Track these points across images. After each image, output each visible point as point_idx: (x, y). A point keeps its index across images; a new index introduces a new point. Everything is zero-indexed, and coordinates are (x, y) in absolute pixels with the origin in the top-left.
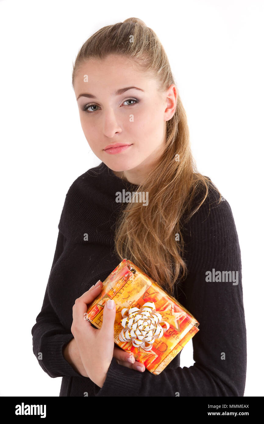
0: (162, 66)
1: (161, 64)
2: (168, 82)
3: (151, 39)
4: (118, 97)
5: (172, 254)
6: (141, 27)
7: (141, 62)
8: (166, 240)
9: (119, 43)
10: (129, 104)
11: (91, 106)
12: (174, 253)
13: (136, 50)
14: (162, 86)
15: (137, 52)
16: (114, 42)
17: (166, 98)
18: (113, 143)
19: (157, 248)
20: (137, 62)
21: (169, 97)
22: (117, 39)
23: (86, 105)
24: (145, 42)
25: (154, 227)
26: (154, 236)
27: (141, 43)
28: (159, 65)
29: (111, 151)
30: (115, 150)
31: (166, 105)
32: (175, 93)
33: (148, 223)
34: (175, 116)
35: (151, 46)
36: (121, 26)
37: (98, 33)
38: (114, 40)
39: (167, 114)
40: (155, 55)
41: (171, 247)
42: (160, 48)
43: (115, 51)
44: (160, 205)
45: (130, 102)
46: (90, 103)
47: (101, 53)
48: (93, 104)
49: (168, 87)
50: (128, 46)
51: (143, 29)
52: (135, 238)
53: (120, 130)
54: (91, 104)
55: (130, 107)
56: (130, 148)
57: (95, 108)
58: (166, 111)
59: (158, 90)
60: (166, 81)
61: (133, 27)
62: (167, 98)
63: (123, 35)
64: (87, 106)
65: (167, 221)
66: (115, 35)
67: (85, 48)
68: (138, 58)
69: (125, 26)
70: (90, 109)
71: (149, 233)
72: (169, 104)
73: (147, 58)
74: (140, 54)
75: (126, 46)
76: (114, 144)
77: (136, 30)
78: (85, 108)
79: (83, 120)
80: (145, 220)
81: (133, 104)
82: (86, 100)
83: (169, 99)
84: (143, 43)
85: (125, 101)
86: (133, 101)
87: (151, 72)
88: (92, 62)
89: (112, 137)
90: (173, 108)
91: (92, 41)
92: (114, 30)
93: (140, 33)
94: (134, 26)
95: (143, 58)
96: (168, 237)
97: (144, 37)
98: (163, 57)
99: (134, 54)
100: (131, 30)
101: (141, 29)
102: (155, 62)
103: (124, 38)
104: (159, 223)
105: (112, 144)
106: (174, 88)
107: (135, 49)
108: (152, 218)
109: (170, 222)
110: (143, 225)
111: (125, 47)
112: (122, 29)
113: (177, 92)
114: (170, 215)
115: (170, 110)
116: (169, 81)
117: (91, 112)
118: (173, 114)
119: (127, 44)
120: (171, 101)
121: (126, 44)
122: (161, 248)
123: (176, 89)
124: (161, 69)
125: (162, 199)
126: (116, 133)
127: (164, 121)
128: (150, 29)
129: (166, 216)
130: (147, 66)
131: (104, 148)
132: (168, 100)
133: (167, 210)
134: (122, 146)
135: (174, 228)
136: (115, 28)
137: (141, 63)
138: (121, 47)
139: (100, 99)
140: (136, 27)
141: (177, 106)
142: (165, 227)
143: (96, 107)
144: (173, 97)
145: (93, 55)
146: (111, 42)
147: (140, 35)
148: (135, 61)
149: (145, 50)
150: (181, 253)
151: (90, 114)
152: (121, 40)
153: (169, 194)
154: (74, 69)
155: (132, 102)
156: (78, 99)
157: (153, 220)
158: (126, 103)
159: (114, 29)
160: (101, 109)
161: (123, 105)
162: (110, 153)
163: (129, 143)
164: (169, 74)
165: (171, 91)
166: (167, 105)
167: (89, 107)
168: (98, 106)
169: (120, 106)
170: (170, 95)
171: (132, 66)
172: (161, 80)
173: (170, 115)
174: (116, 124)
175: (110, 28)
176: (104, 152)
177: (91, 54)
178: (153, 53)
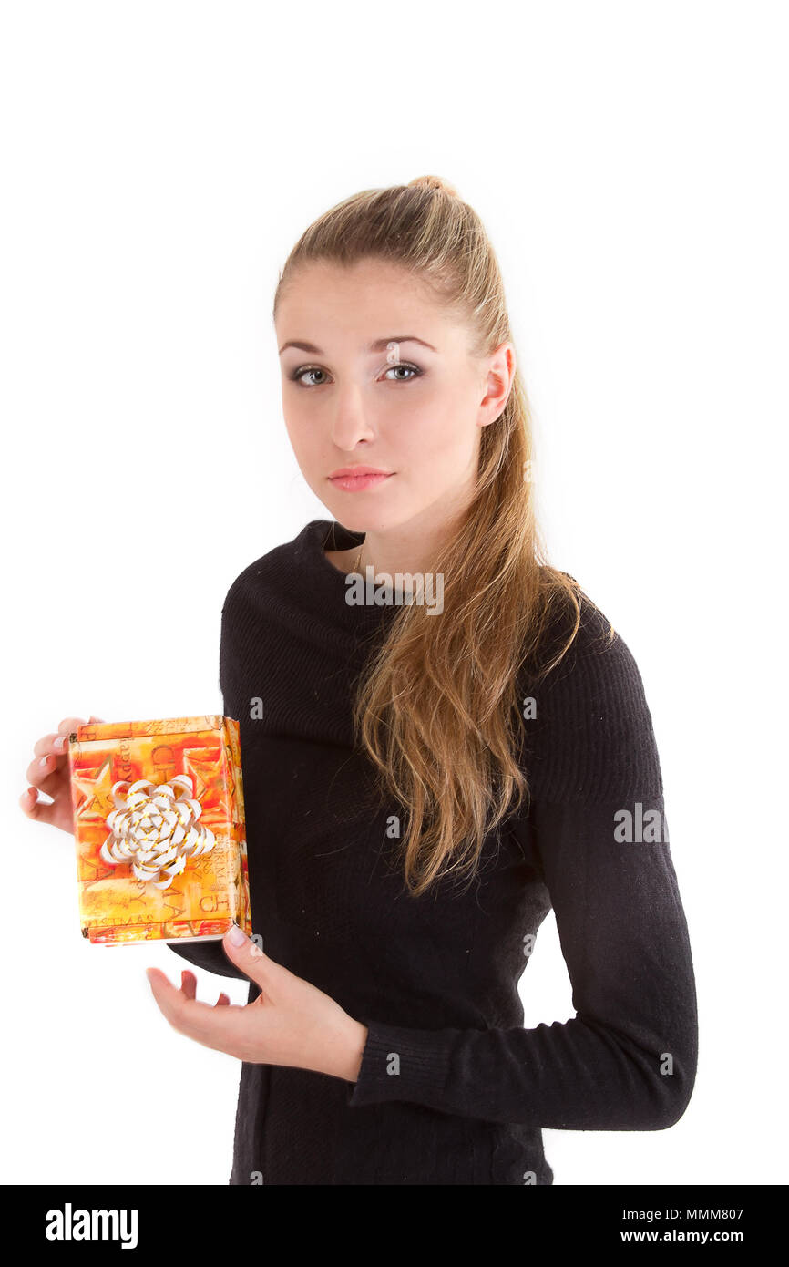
0: (486, 297)
1: (484, 291)
2: (496, 336)
3: (467, 231)
4: (375, 356)
5: (496, 754)
6: (447, 201)
7: (437, 285)
8: (482, 720)
9: (389, 234)
10: (400, 377)
11: (312, 371)
12: (500, 753)
13: (430, 254)
14: (480, 346)
15: (430, 259)
16: (380, 230)
17: (487, 373)
18: (352, 463)
19: (463, 736)
20: (429, 284)
21: (493, 371)
22: (386, 224)
23: (300, 367)
24: (452, 238)
25: (457, 685)
26: (456, 708)
27: (442, 237)
28: (479, 295)
29: (345, 484)
30: (354, 483)
31: (486, 388)
32: (509, 365)
33: (442, 677)
34: (503, 415)
35: (464, 248)
36: (402, 195)
37: (345, 204)
38: (380, 224)
39: (485, 409)
40: (472, 272)
41: (494, 738)
42: (485, 255)
43: (379, 251)
44: (471, 635)
45: (402, 373)
46: (309, 364)
47: (347, 252)
48: (316, 367)
49: (495, 348)
50: (411, 243)
51: (450, 206)
52: (412, 710)
53: (369, 435)
54: (310, 367)
55: (400, 385)
56: (390, 480)
57: (318, 377)
58: (484, 402)
59: (472, 353)
60: (492, 334)
61: (428, 199)
62: (490, 372)
63: (403, 214)
64: (301, 370)
65: (487, 675)
66: (383, 213)
67: (311, 235)
68: (432, 273)
69: (411, 195)
70: (307, 379)
71: (445, 700)
72: (493, 388)
73: (453, 277)
74: (436, 264)
75: (406, 242)
76: (354, 467)
77: (435, 206)
78: (295, 375)
79: (289, 404)
80: (434, 668)
81: (410, 379)
82: (301, 357)
83: (495, 375)
84: (446, 239)
85: (392, 369)
86: (409, 371)
87: (457, 310)
88: (321, 270)
89: (351, 449)
90: (502, 398)
91: (328, 221)
92: (384, 202)
93: (443, 215)
94: (432, 198)
95: (443, 274)
96: (489, 714)
97: (451, 224)
98: (491, 277)
99: (424, 263)
100: (422, 205)
101: (446, 205)
102: (471, 287)
103: (403, 223)
104: (468, 679)
105: (349, 467)
106: (509, 351)
107: (425, 251)
108: (451, 664)
109: (493, 678)
110: (429, 681)
111: (404, 245)
112: (403, 200)
113: (514, 361)
114: (494, 660)
115: (493, 402)
116: (498, 333)
117: (308, 386)
118: (501, 411)
119: (409, 238)
120: (497, 381)
121: (406, 238)
122: (472, 736)
123: (513, 353)
124: (483, 304)
125: (476, 622)
126: (362, 441)
127: (478, 425)
128: (467, 208)
129: (483, 664)
130: (451, 294)
131: (330, 473)
132: (491, 376)
133: (487, 650)
134: (370, 475)
135: (504, 694)
136: (386, 198)
137: (437, 287)
138: (393, 244)
139: (331, 357)
140: (435, 200)
141: (511, 394)
142: (483, 688)
143: (322, 375)
144: (503, 373)
145: (328, 255)
146: (373, 230)
147: (442, 219)
148: (425, 280)
149: (448, 256)
150: (518, 753)
151: (305, 389)
152: (396, 227)
153: (490, 609)
154: (280, 282)
155: (406, 373)
156: (281, 351)
157: (455, 669)
158: (391, 375)
159: (384, 199)
160: (331, 382)
161: (384, 378)
162: (344, 489)
163: (385, 469)
164: (500, 316)
165: (501, 357)
166: (489, 389)
167: (305, 372)
168: (326, 375)
169: (378, 380)
170: (497, 366)
171: (416, 289)
172: (480, 328)
173: (492, 413)
174: (362, 423)
175: (377, 196)
176: (329, 483)
177: (323, 253)
178: (466, 265)
